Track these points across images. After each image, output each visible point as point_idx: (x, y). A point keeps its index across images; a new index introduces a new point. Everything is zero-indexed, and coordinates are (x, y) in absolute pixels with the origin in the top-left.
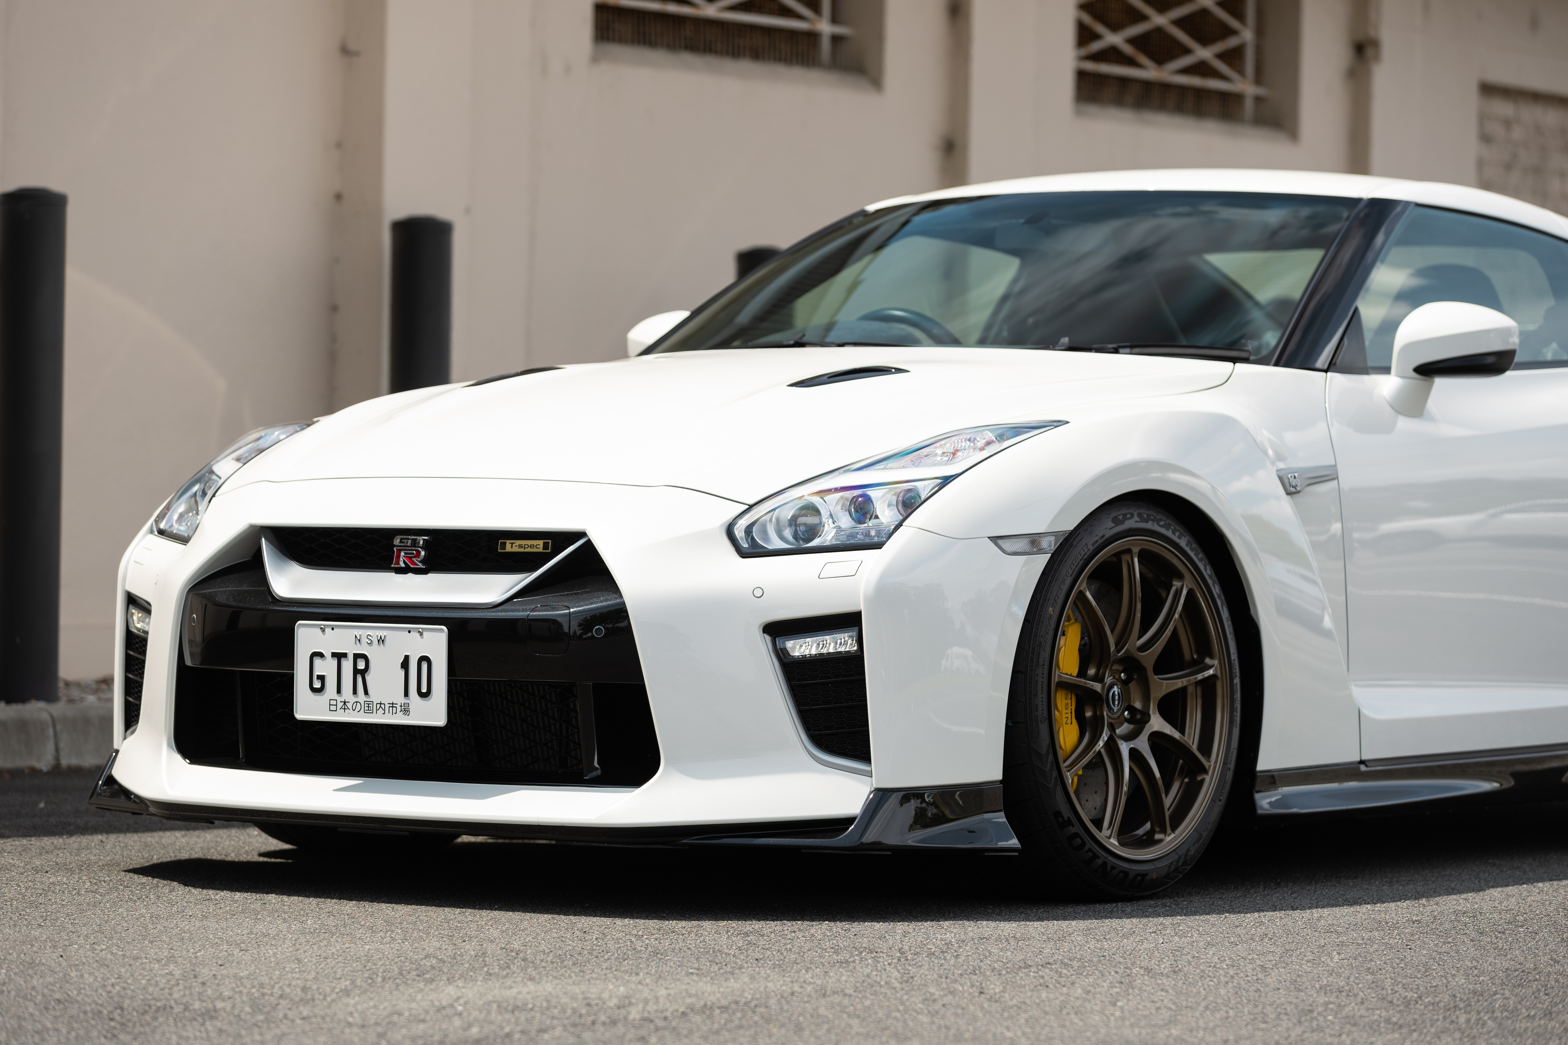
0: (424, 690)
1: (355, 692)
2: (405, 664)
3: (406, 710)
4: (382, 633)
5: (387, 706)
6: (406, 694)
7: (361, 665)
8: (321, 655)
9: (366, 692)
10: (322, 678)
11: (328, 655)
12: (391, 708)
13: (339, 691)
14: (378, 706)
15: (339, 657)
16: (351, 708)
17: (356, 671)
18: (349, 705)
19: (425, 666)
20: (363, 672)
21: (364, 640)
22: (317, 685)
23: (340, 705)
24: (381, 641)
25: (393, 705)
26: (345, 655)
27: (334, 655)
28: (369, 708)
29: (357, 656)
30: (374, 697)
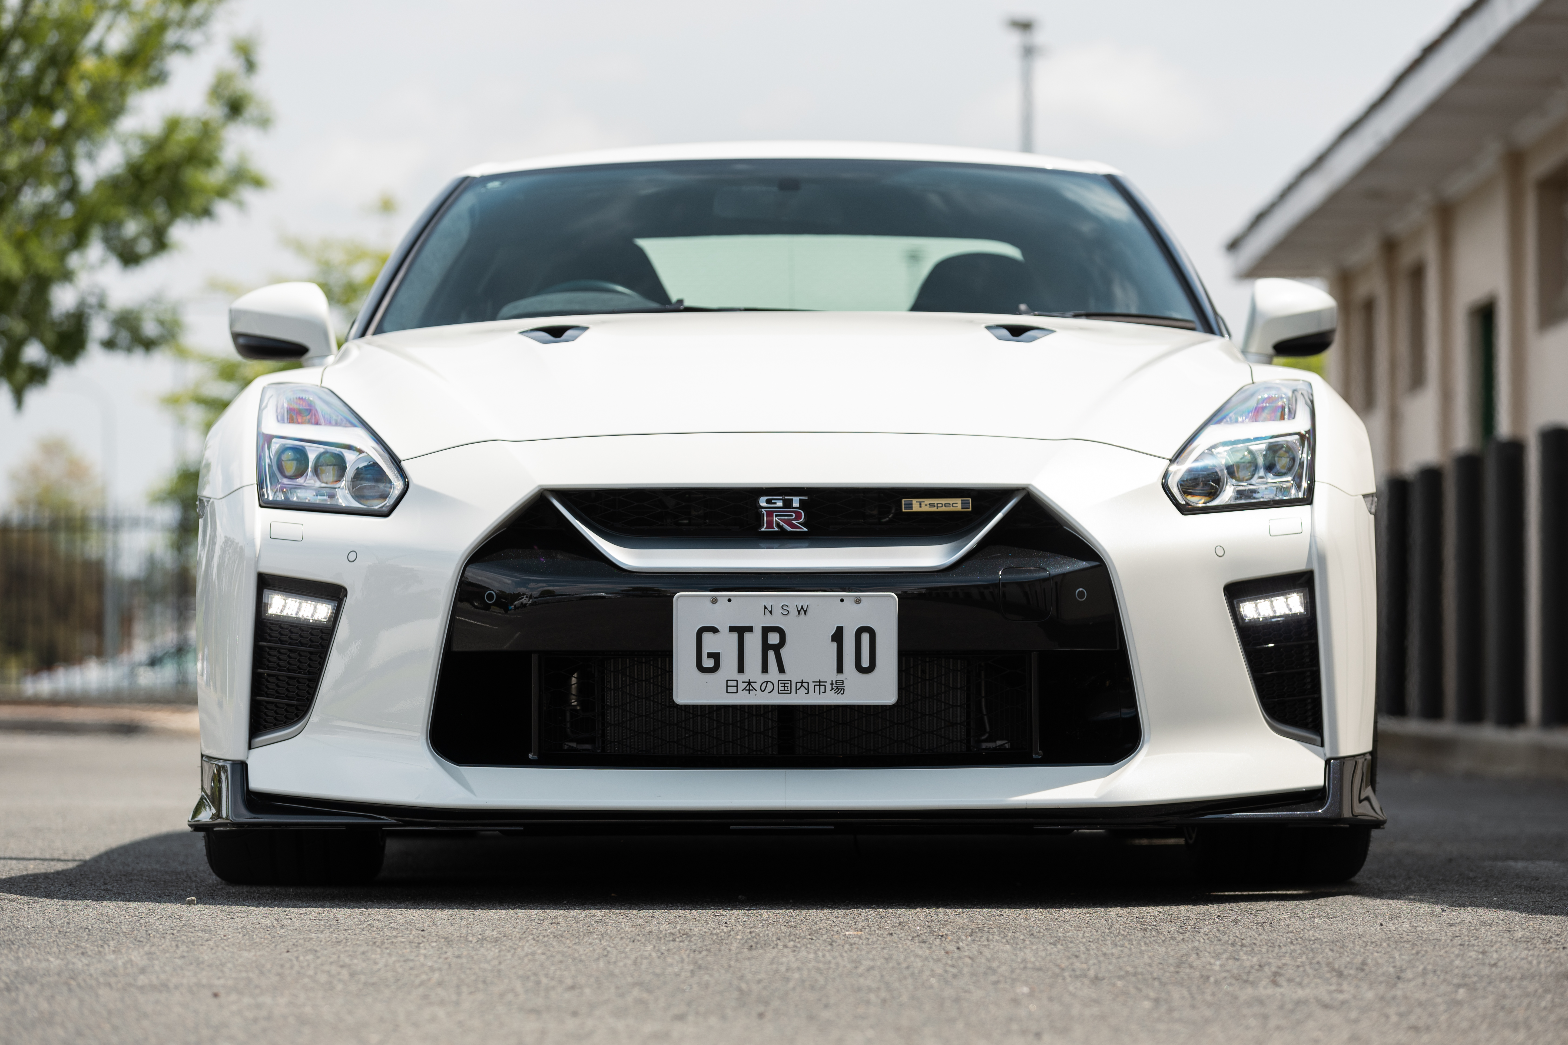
0: (865, 663)
1: (765, 669)
2: (838, 637)
3: (839, 688)
4: (804, 603)
5: (812, 685)
6: (840, 670)
7: (774, 639)
8: (714, 630)
9: (782, 670)
10: (715, 656)
12: (817, 688)
13: (741, 670)
14: (799, 685)
15: (741, 631)
16: (758, 689)
17: (766, 647)
18: (757, 686)
19: (865, 637)
20: (777, 648)
21: (777, 611)
22: (708, 663)
23: (742, 685)
24: (802, 611)
25: (820, 683)
26: (750, 629)
27: (732, 629)
28: (785, 687)
29: (766, 630)
30: (793, 674)
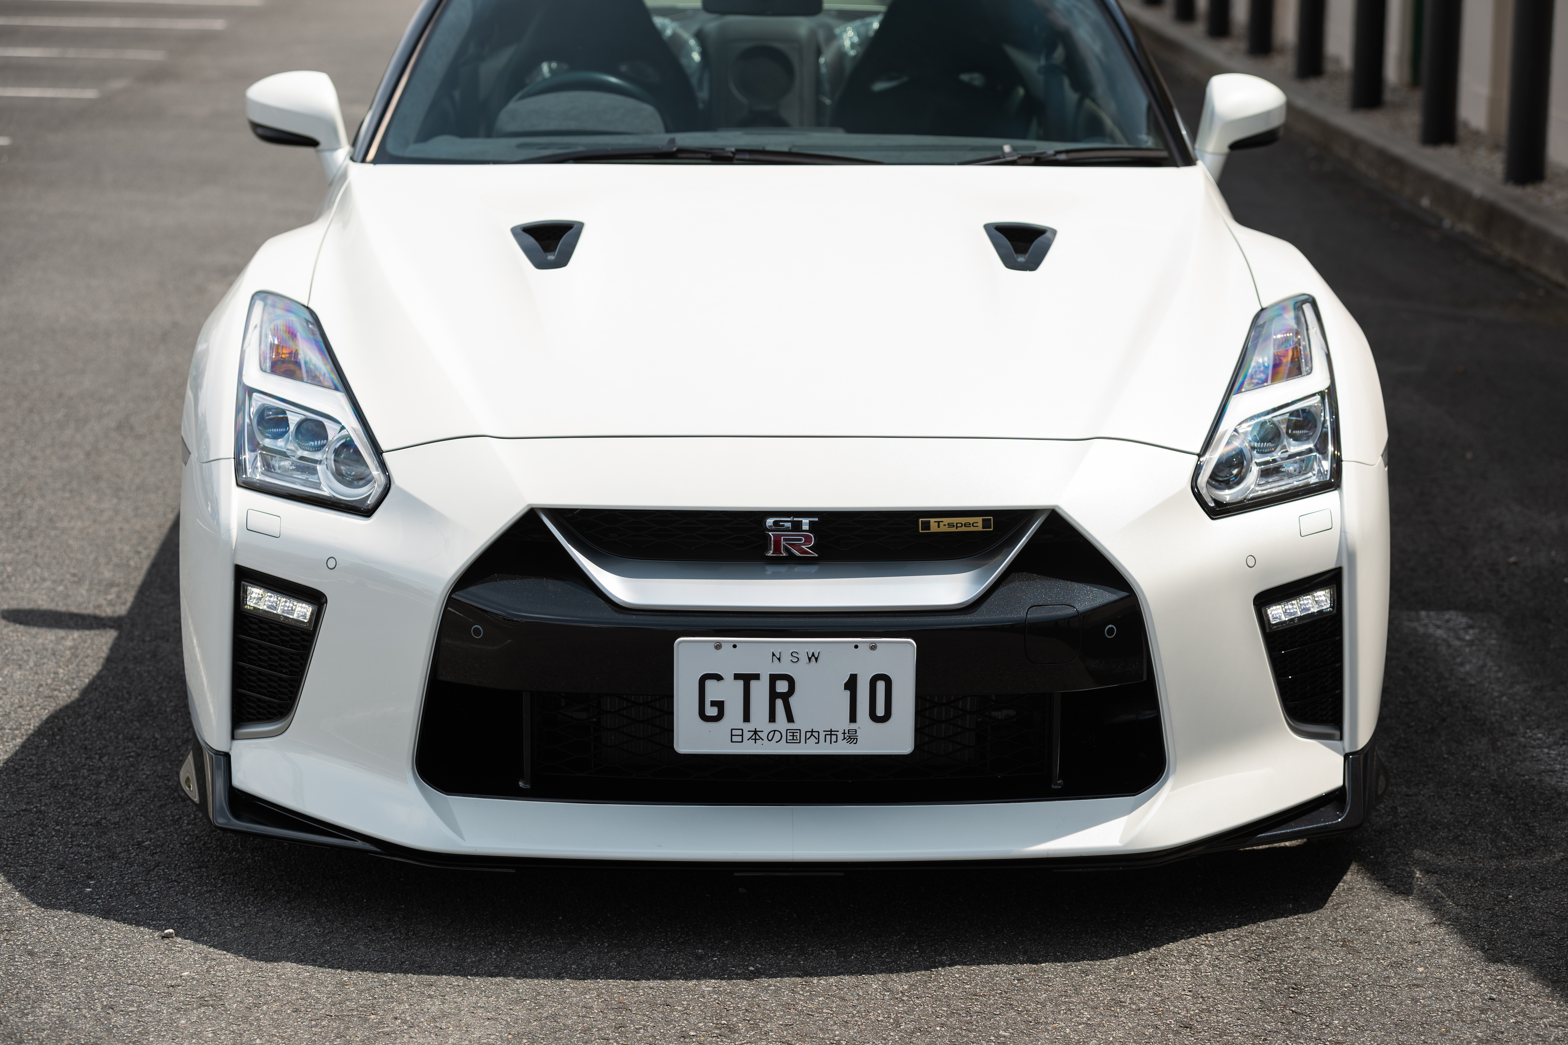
0: (880, 712)
1: (772, 718)
2: (851, 684)
3: (851, 737)
4: (815, 649)
5: (822, 735)
6: (853, 718)
7: (782, 687)
8: (718, 677)
9: (790, 718)
10: (719, 705)
11: (728, 676)
12: (828, 737)
13: (747, 718)
14: (809, 734)
15: (747, 679)
16: (765, 738)
17: (774, 695)
18: (763, 735)
19: (881, 685)
20: (786, 697)
21: (786, 658)
22: (712, 711)
23: (747, 735)
24: (813, 658)
25: (831, 733)
26: (757, 677)
27: (737, 677)
28: (794, 737)
29: (774, 678)
30: (802, 723)
